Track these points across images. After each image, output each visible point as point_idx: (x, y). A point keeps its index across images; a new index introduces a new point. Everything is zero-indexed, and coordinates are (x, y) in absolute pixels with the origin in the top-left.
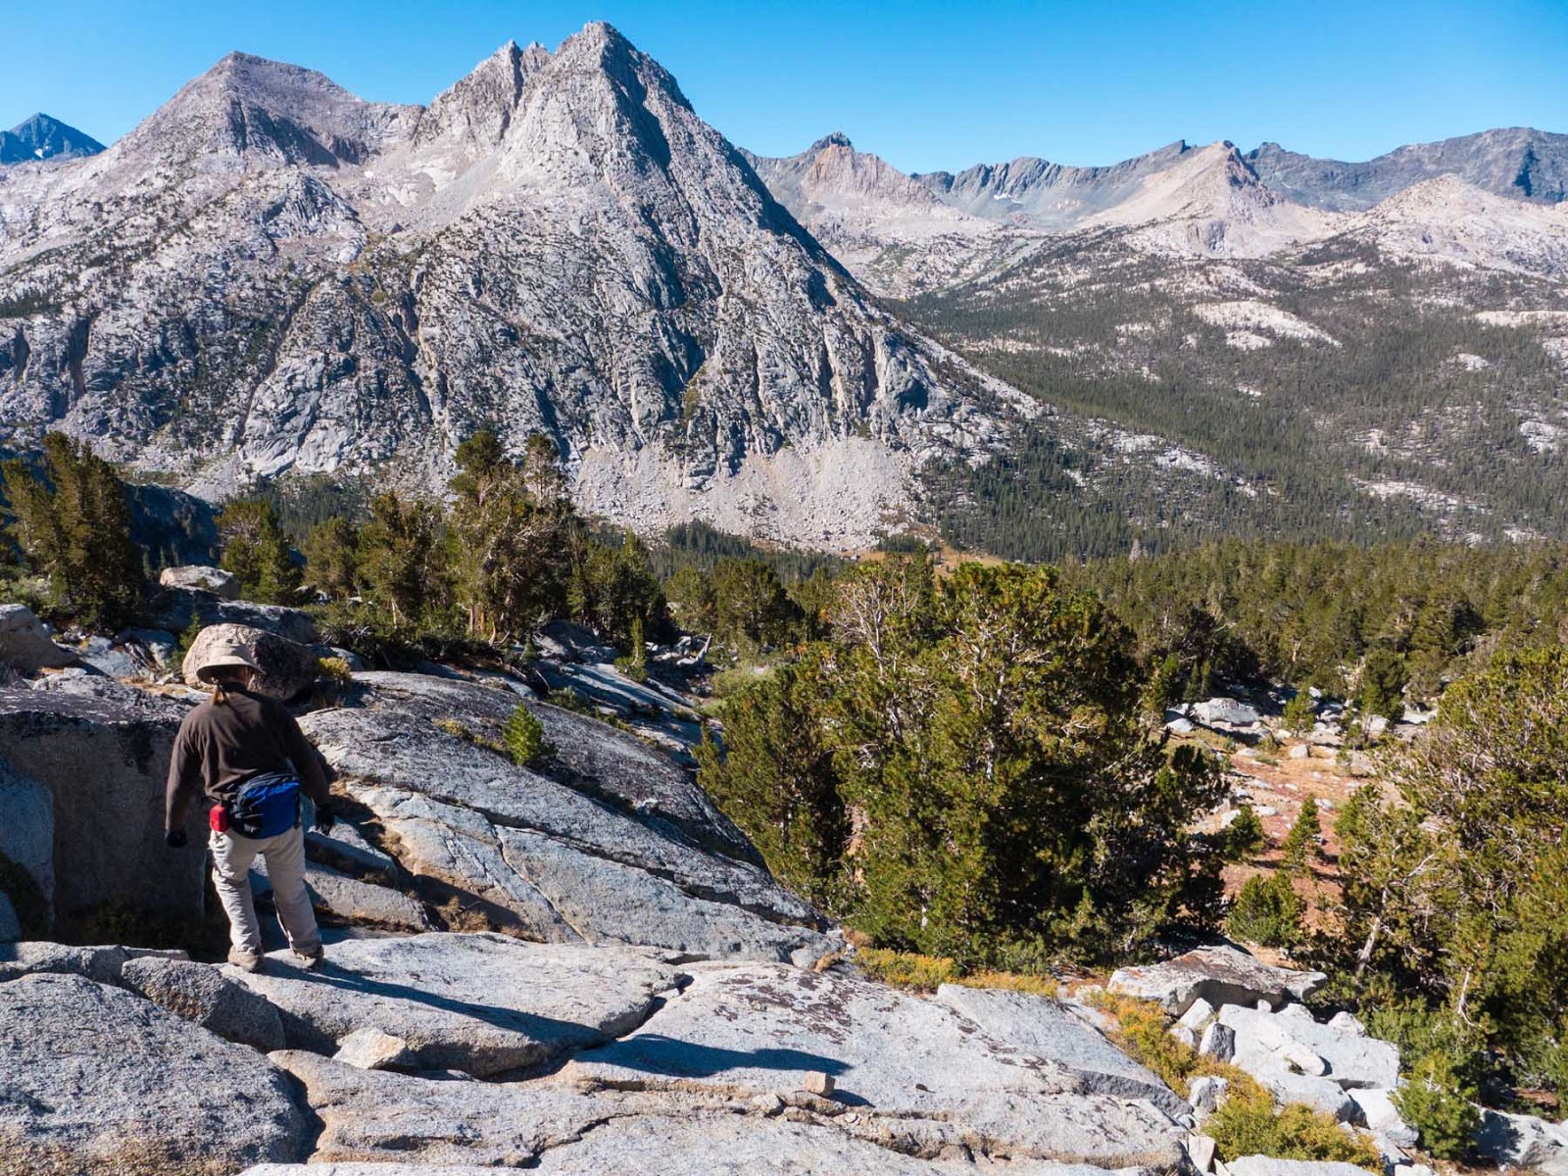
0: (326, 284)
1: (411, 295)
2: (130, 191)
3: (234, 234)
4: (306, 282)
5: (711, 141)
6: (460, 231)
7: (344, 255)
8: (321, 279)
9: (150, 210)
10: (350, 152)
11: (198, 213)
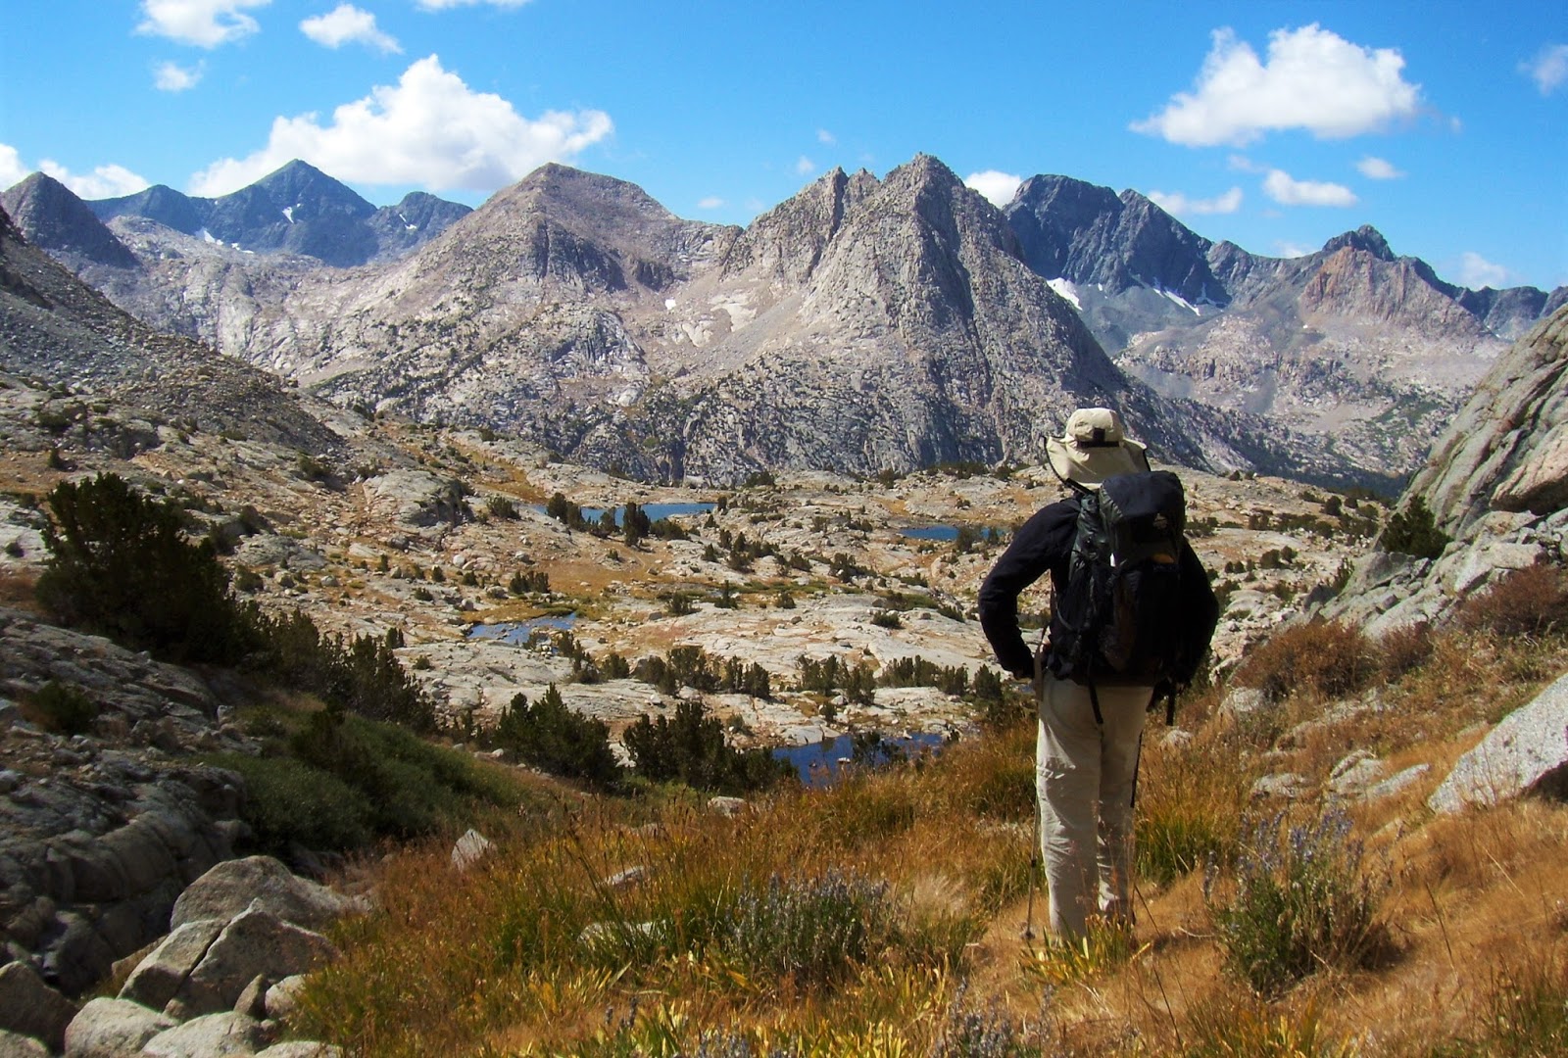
0: (601, 427)
1: (681, 444)
2: (426, 316)
3: (523, 373)
4: (584, 423)
5: (1028, 291)
6: (741, 379)
7: (624, 398)
8: (598, 422)
9: (445, 339)
10: (656, 277)
11: (492, 346)
